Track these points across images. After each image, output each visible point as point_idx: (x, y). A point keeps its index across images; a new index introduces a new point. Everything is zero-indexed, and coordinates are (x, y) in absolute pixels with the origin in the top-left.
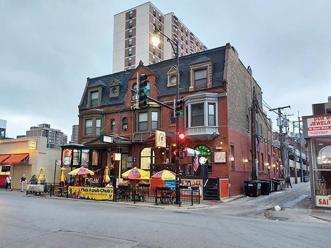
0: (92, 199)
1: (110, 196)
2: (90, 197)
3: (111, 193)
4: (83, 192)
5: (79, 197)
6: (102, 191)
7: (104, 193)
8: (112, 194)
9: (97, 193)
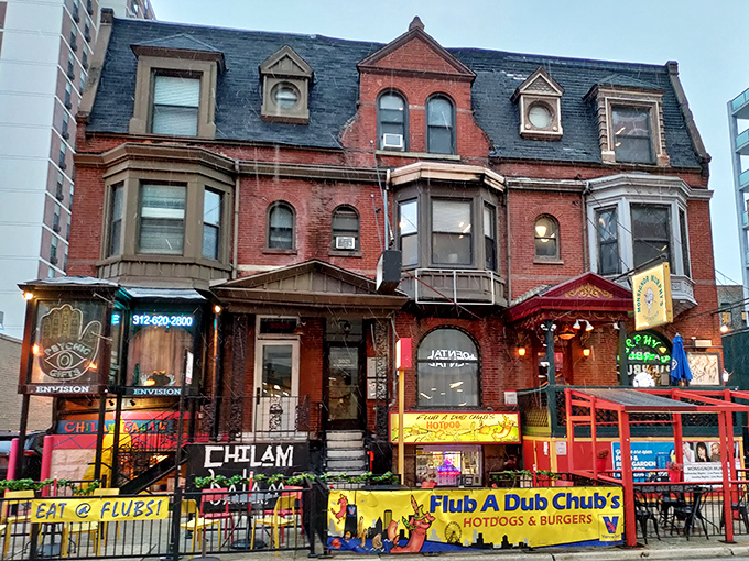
0: (506, 545)
1: (610, 525)
2: (493, 537)
3: (609, 512)
4: (447, 517)
5: (416, 544)
6: (562, 501)
7: (573, 511)
8: (619, 512)
9: (538, 515)
